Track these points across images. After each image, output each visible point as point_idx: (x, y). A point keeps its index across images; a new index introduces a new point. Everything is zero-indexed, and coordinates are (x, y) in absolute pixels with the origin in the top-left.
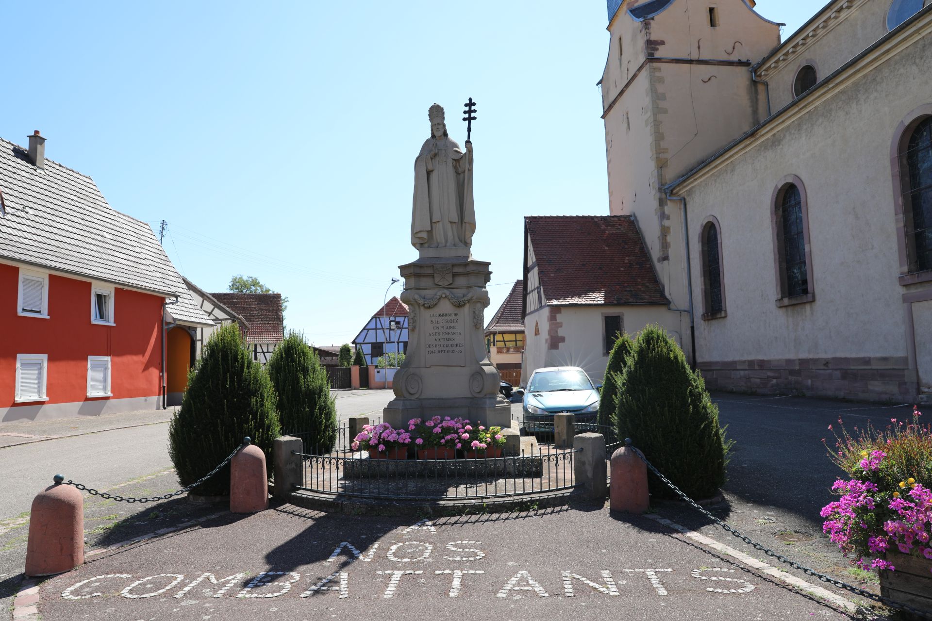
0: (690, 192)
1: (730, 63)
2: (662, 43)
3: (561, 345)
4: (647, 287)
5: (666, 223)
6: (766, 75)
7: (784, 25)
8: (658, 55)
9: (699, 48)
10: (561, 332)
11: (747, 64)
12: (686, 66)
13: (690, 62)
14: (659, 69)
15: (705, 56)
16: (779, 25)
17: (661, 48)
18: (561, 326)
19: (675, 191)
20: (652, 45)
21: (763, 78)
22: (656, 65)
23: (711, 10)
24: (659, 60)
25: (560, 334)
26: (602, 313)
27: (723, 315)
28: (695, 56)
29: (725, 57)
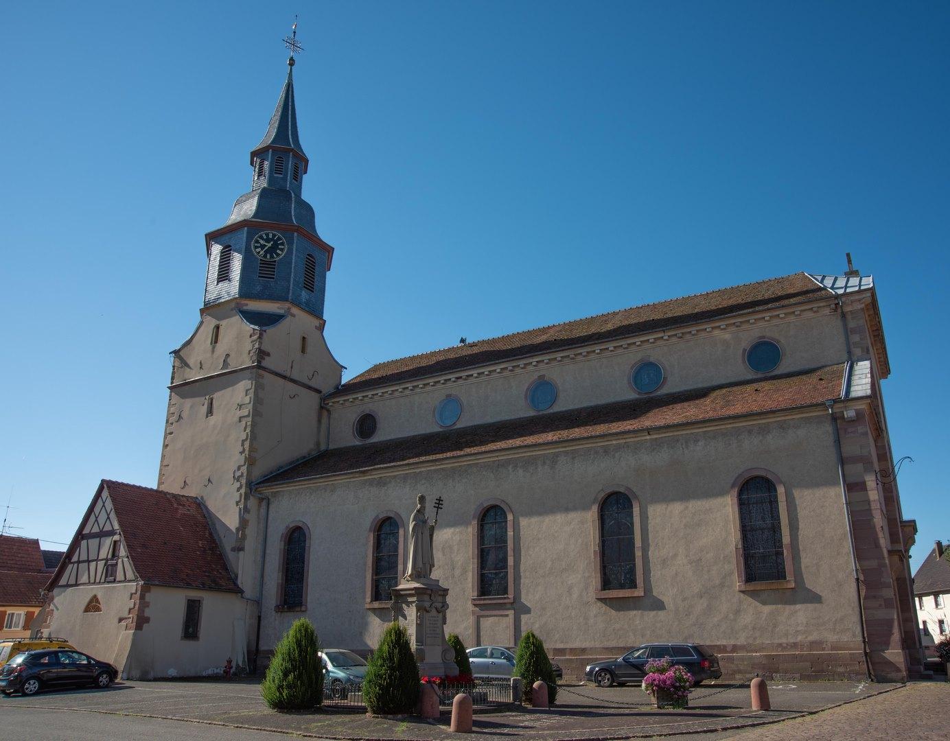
0: (275, 494)
1: (310, 388)
2: (268, 355)
3: (145, 626)
4: (220, 573)
5: (247, 516)
6: (331, 406)
7: (346, 369)
8: (264, 364)
9: (292, 367)
10: (147, 613)
11: (318, 391)
12: (281, 381)
13: (284, 377)
14: (263, 377)
15: (295, 376)
16: (342, 367)
17: (267, 358)
18: (148, 606)
19: (258, 490)
20: (262, 354)
21: (328, 407)
22: (261, 371)
23: (304, 338)
24: (264, 369)
25: (146, 615)
26: (186, 596)
27: (303, 609)
28: (288, 374)
29: (306, 381)
